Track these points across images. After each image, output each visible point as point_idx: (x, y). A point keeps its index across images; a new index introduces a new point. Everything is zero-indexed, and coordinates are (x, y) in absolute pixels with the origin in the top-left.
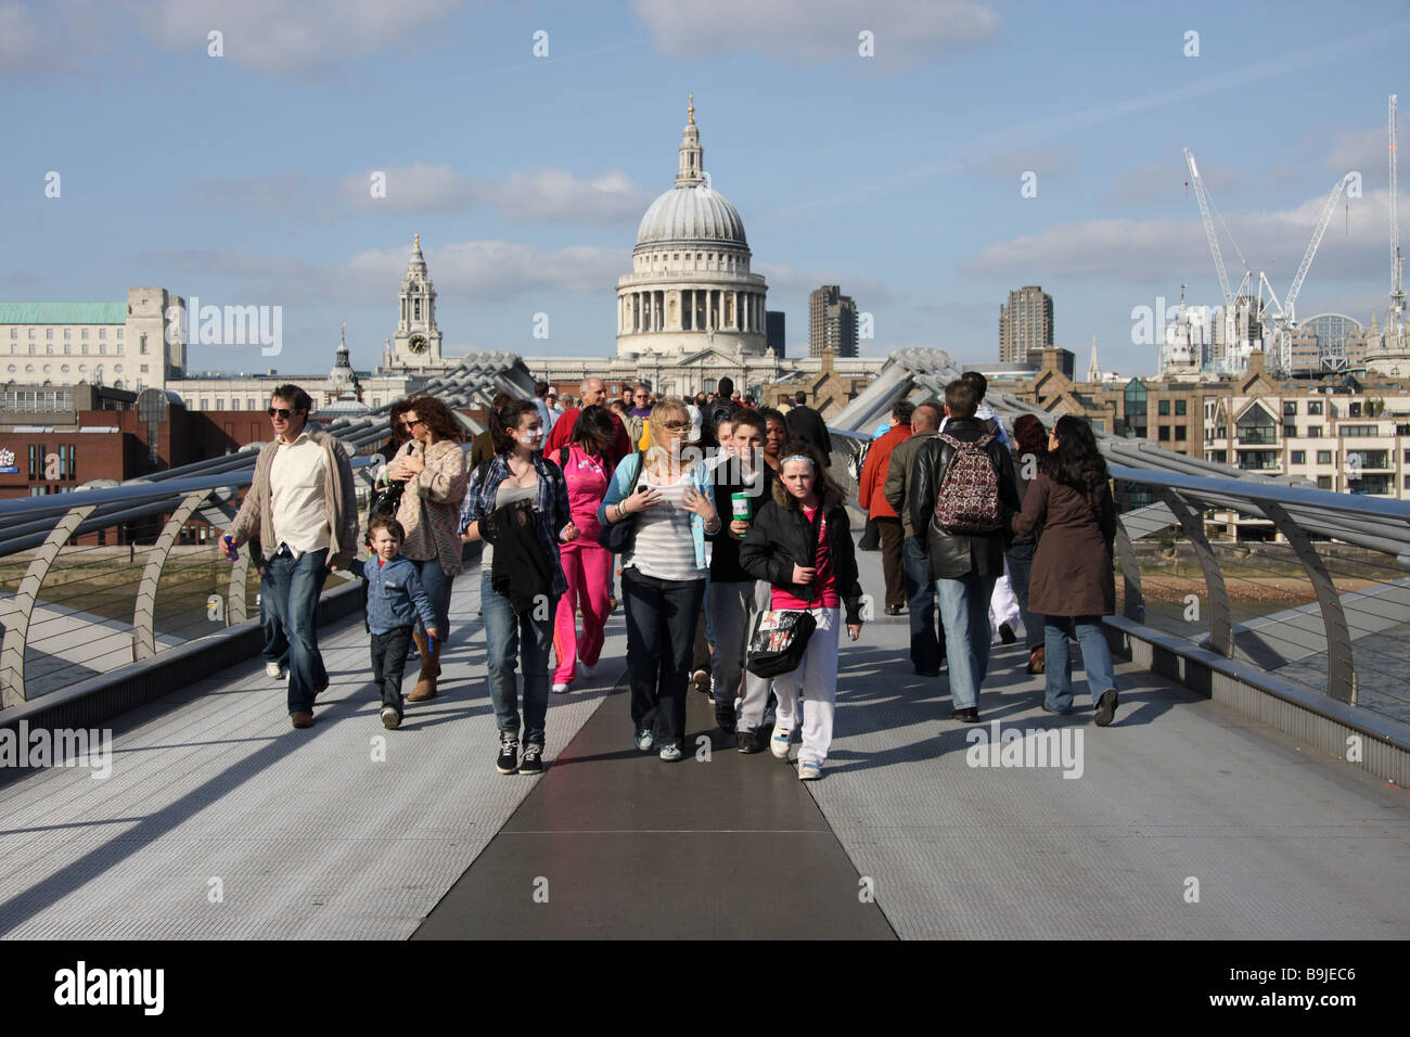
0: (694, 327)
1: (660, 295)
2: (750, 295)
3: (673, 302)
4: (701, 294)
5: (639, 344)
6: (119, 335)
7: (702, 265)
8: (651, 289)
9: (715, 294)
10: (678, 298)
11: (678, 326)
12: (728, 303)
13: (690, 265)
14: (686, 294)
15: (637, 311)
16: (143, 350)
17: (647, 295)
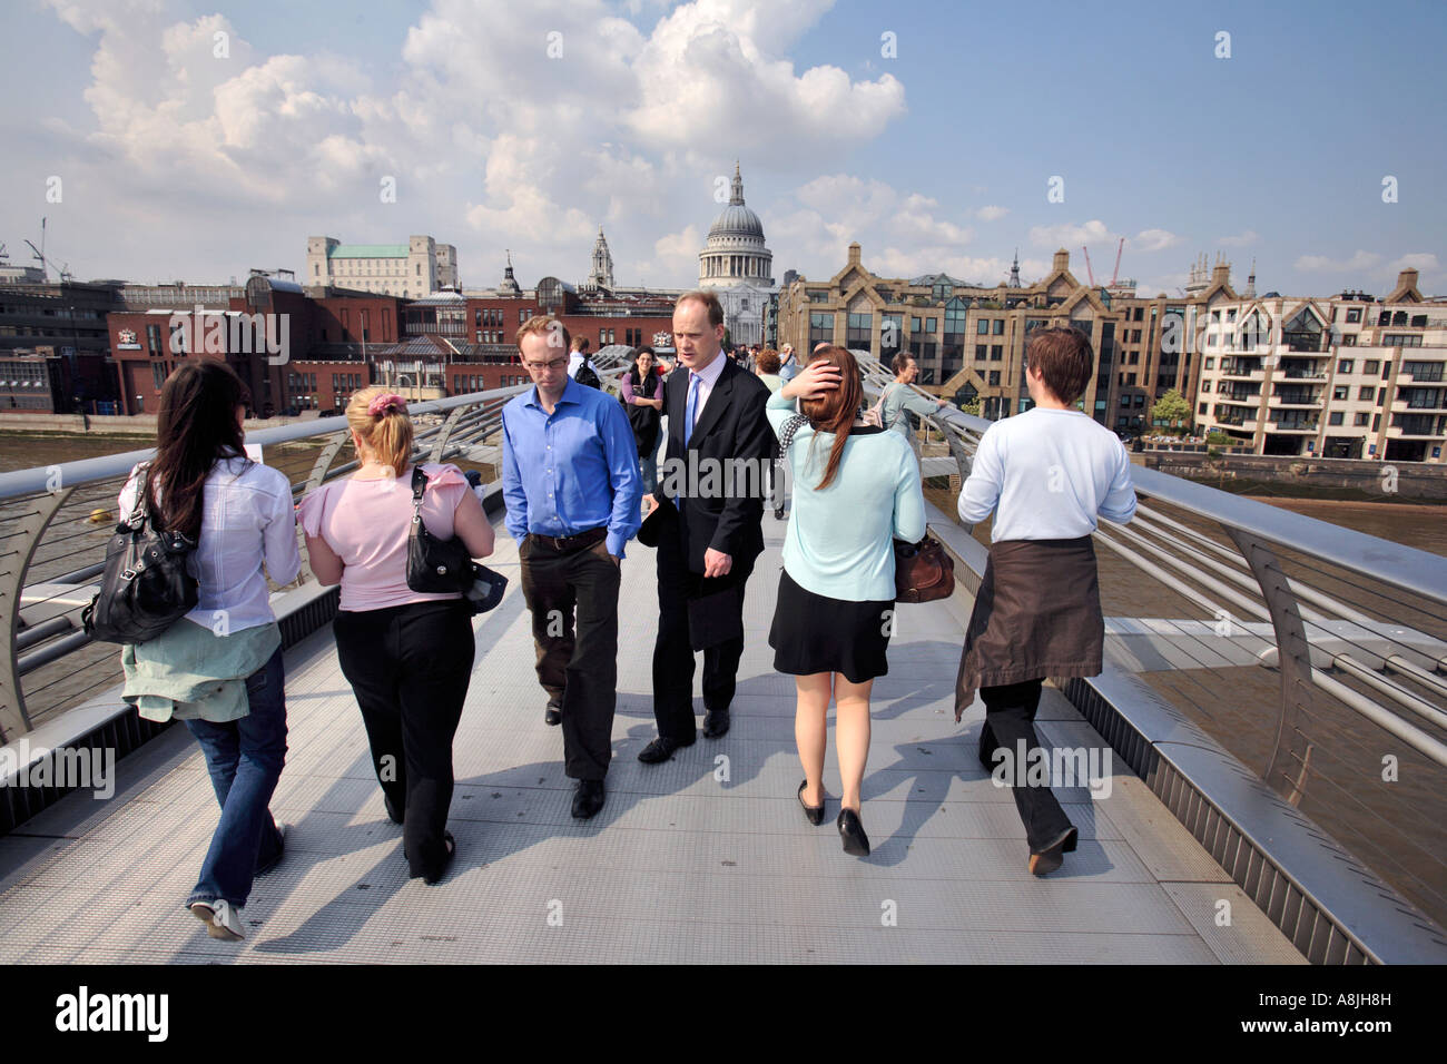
0: (737, 274)
1: (720, 258)
2: (764, 259)
3: (726, 262)
4: (740, 258)
5: (709, 283)
6: (406, 264)
7: (741, 244)
8: (716, 255)
9: (747, 258)
10: (729, 260)
11: (729, 274)
12: (753, 263)
13: (735, 244)
14: (733, 258)
15: (709, 266)
16: (419, 273)
17: (714, 258)
